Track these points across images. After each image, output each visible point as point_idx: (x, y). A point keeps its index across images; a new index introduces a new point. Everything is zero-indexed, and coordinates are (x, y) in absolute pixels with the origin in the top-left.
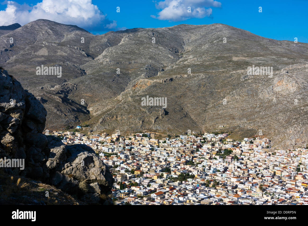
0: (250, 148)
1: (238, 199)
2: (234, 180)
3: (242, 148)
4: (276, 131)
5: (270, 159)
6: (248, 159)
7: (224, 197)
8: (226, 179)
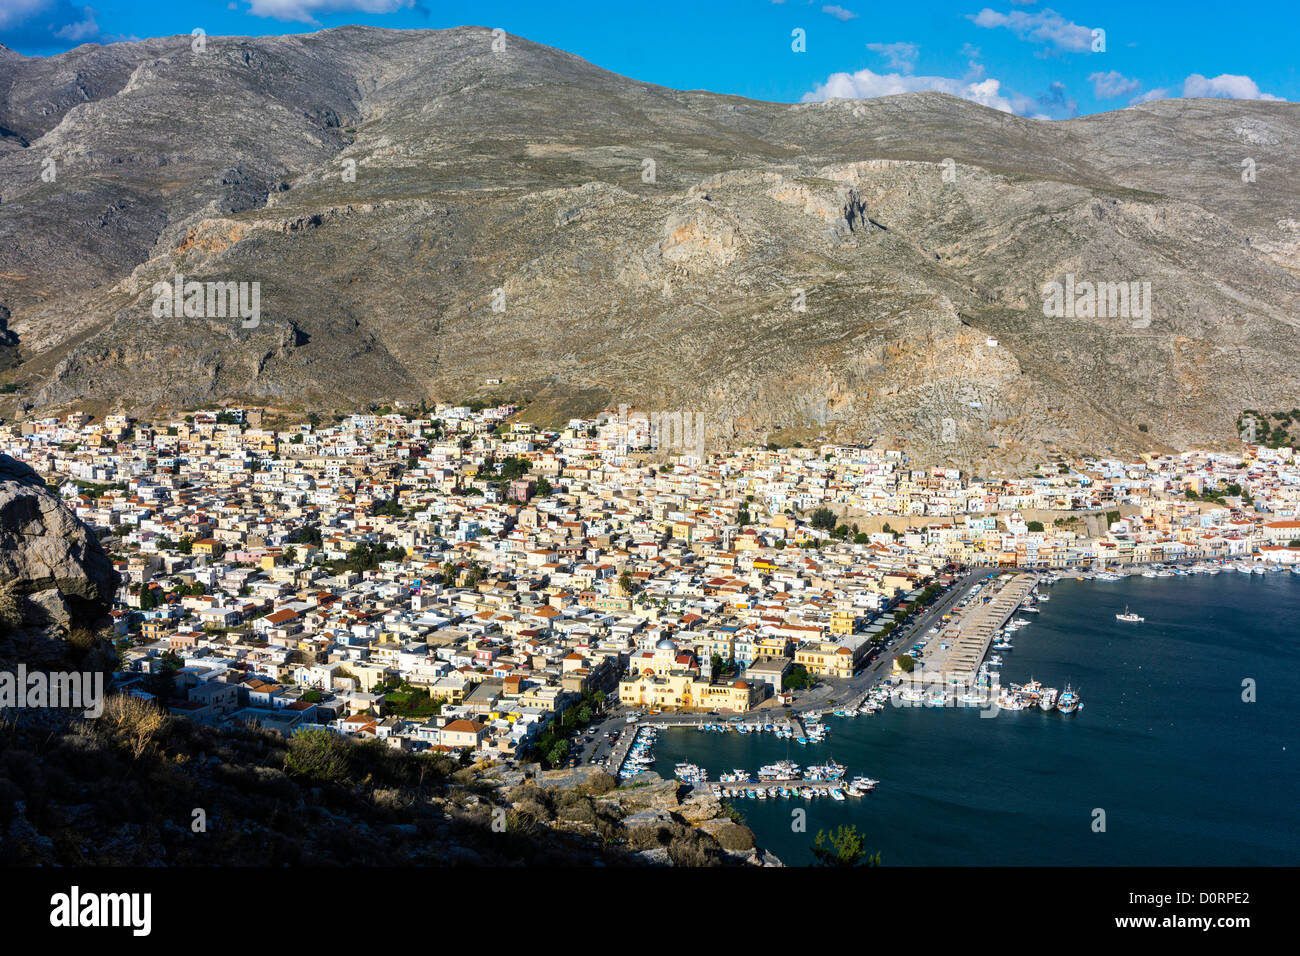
0: (590, 452)
1: (552, 621)
2: (537, 561)
3: (562, 451)
4: (674, 393)
5: (653, 488)
6: (584, 489)
7: (506, 619)
8: (510, 556)
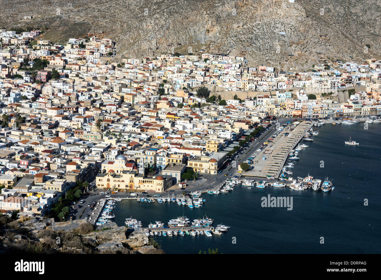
0: (80, 56)
1: (60, 145)
2: (52, 113)
3: (65, 55)
4: (125, 25)
5: (114, 75)
6: (77, 76)
7: (36, 144)
8: (38, 111)
